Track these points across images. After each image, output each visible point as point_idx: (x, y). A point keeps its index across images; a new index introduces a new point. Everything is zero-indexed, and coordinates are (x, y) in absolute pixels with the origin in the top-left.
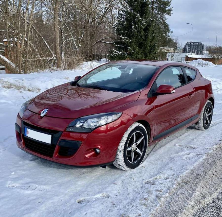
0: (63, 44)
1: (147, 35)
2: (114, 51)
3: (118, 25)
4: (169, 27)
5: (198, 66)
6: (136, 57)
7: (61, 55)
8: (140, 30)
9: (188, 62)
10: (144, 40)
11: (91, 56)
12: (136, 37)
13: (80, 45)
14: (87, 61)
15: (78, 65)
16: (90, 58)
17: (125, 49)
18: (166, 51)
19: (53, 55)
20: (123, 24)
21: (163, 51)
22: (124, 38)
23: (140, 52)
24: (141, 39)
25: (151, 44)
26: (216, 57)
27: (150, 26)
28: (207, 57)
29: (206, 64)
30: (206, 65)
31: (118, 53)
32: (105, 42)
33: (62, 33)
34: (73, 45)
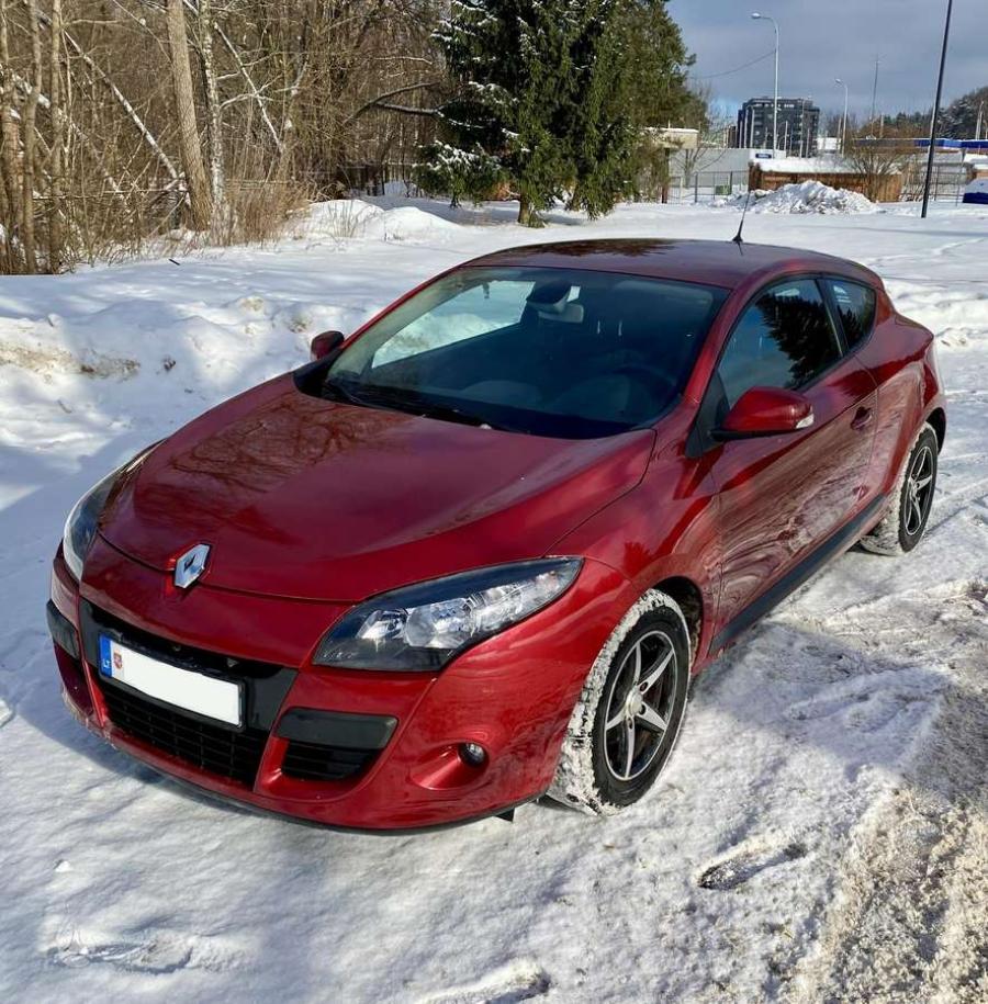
0: (214, 121)
1: (586, 74)
2: (443, 148)
3: (456, 28)
4: (681, 35)
5: (804, 212)
6: (542, 175)
7: (209, 174)
8: (556, 54)
9: (764, 192)
10: (572, 97)
11: (339, 176)
12: (540, 85)
13: (289, 124)
14: (324, 200)
15: (287, 217)
16: (340, 185)
17: (493, 141)
18: (667, 145)
19: (174, 175)
20: (479, 24)
21: (656, 143)
22: (484, 91)
23: (559, 154)
24: (560, 92)
25: (603, 119)
26: (875, 166)
27: (600, 31)
28: (838, 170)
29: (840, 201)
30: (838, 206)
31: (460, 156)
32: (400, 107)
33: (204, 69)
34: (258, 124)
